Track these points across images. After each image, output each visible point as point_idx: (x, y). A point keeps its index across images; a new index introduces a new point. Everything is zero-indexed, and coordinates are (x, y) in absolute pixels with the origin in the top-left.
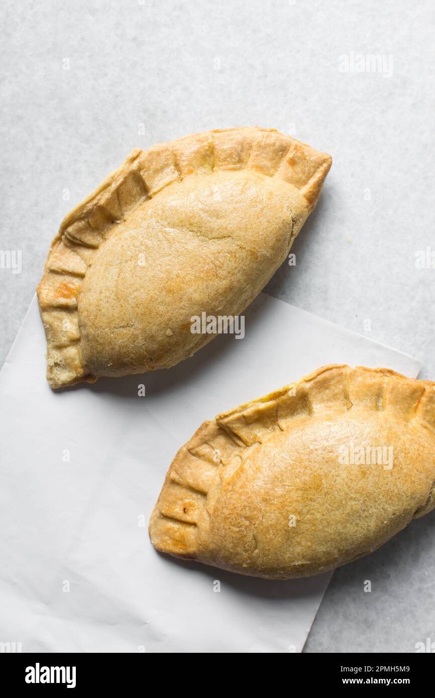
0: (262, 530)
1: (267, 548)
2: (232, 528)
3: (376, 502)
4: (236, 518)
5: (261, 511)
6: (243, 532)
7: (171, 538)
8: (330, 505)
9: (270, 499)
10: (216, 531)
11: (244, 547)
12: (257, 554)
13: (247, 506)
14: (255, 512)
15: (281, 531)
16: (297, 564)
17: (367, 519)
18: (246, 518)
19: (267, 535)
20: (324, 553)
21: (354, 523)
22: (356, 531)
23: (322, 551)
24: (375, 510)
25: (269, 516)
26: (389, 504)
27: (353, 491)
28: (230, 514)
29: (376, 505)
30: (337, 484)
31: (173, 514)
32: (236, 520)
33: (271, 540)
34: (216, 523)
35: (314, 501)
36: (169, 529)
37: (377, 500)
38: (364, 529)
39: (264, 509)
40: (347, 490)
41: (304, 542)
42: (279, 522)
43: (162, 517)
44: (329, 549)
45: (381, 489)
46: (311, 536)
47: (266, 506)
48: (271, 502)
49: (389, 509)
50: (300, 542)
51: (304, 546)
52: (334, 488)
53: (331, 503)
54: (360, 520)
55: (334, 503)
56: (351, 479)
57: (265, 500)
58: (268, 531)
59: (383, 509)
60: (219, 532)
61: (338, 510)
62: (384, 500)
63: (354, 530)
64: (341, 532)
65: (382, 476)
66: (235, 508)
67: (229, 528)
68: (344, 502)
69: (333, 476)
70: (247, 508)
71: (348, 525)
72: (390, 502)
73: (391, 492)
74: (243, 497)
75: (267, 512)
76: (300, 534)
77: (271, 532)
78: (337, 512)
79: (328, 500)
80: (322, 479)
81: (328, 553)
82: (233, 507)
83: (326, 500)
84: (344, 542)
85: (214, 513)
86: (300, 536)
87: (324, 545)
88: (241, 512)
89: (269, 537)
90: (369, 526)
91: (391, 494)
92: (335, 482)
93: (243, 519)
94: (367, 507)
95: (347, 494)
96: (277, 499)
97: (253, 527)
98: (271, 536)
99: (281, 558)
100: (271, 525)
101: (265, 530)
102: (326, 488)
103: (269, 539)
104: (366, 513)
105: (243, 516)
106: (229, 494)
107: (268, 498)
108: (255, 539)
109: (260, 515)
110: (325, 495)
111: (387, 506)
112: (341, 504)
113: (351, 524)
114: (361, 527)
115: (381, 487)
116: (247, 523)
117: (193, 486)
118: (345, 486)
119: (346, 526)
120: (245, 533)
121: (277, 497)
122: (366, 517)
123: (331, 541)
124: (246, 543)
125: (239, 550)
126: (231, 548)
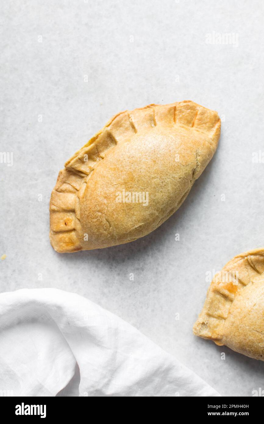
0: (110, 215)
1: (116, 224)
2: (93, 220)
3: (167, 175)
4: (93, 214)
5: (105, 204)
6: (99, 219)
7: (64, 243)
8: (142, 186)
9: (108, 196)
10: (85, 226)
11: (104, 228)
12: (112, 229)
13: (96, 205)
14: (102, 206)
15: (120, 211)
16: (137, 227)
17: (166, 187)
18: (99, 211)
19: (113, 216)
20: (149, 215)
21: (159, 192)
22: (162, 195)
23: (148, 214)
24: (168, 180)
25: (111, 205)
26: (175, 173)
27: (152, 174)
28: (89, 213)
29: (168, 176)
30: (142, 173)
31: (60, 229)
32: (93, 215)
33: (117, 218)
34: (84, 222)
35: (133, 188)
36: (61, 238)
37: (167, 173)
38: (166, 193)
39: (106, 202)
40: (149, 174)
41: (136, 213)
42: (117, 206)
43: (55, 233)
44: (151, 212)
45: (167, 167)
46: (139, 208)
47: (107, 200)
48: (109, 197)
49: (176, 176)
50: (133, 213)
51: (136, 215)
52: (141, 176)
53: (142, 185)
54: (162, 188)
55: (144, 184)
56: (149, 167)
57: (106, 197)
58: (113, 214)
59: (173, 177)
60: (87, 226)
61: (147, 188)
62: (171, 172)
63: (161, 196)
64: (154, 199)
65: (165, 160)
66: (90, 208)
67: (92, 221)
68: (149, 182)
69: (138, 170)
70: (97, 206)
71: (157, 194)
72: (175, 172)
73: (174, 166)
74: (93, 201)
75: (108, 204)
76: (132, 209)
77: (115, 213)
78: (148, 189)
79: (140, 184)
80: (133, 174)
81: (152, 214)
82: (89, 209)
83: (139, 184)
84: (158, 204)
85: (81, 217)
86: (132, 210)
87: (147, 210)
88: (95, 209)
89: (115, 217)
90: (168, 190)
91: (174, 168)
92: (140, 172)
93: (97, 213)
94: (163, 179)
95: (149, 177)
96: (112, 195)
97: (104, 215)
98: (116, 216)
99: (126, 226)
100: (114, 210)
101: (111, 214)
102: (137, 177)
103: (116, 218)
104: (164, 183)
105: (97, 211)
106: (85, 203)
107: (106, 196)
108: (108, 222)
109: (105, 207)
110: (138, 182)
111: (174, 175)
112: (148, 183)
113: (158, 192)
114: (164, 192)
115: (167, 166)
116: (100, 214)
117: (66, 209)
118: (147, 172)
119: (156, 195)
120: (101, 220)
121: (112, 193)
122: (165, 185)
123: (151, 206)
124: (104, 225)
125: (101, 231)
126: (97, 232)
